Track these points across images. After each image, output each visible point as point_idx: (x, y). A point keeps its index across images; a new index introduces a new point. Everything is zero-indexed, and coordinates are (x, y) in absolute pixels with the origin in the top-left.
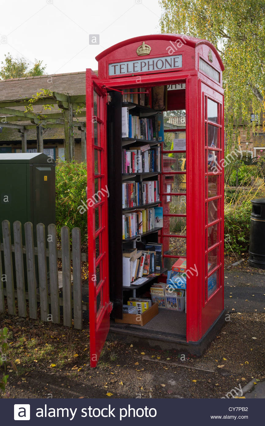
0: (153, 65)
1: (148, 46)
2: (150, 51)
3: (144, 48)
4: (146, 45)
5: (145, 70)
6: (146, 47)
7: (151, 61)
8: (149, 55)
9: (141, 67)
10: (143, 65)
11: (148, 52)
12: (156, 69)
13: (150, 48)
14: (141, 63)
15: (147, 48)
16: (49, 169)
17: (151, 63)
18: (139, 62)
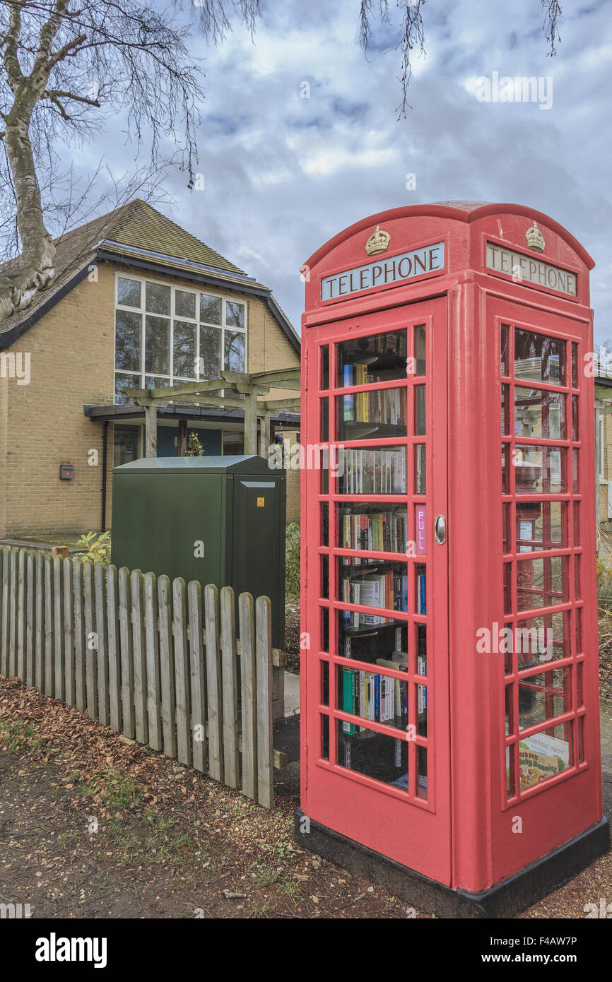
0: (394, 270)
1: (384, 233)
2: (387, 244)
3: (378, 238)
4: (381, 232)
5: (380, 282)
6: (381, 235)
7: (389, 262)
8: (385, 250)
9: (374, 278)
10: (377, 271)
11: (384, 246)
12: (398, 278)
13: (388, 236)
14: (374, 268)
15: (383, 238)
16: (272, 485)
17: (390, 267)
18: (370, 267)
